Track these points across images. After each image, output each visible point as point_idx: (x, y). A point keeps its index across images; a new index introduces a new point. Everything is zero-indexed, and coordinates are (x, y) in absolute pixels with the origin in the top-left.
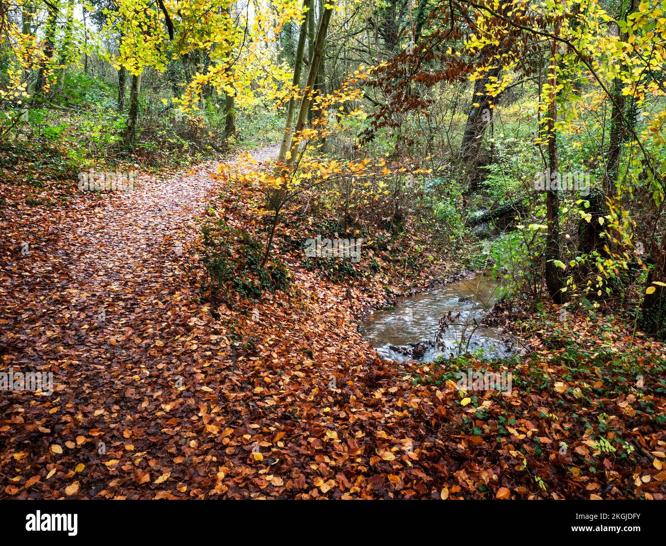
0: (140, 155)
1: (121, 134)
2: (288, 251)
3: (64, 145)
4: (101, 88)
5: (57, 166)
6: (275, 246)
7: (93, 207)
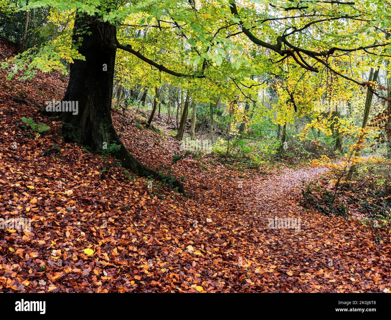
0: (286, 159)
1: (278, 150)
2: (352, 203)
3: (251, 155)
4: (270, 127)
5: (249, 163)
6: (345, 200)
7: (264, 180)
